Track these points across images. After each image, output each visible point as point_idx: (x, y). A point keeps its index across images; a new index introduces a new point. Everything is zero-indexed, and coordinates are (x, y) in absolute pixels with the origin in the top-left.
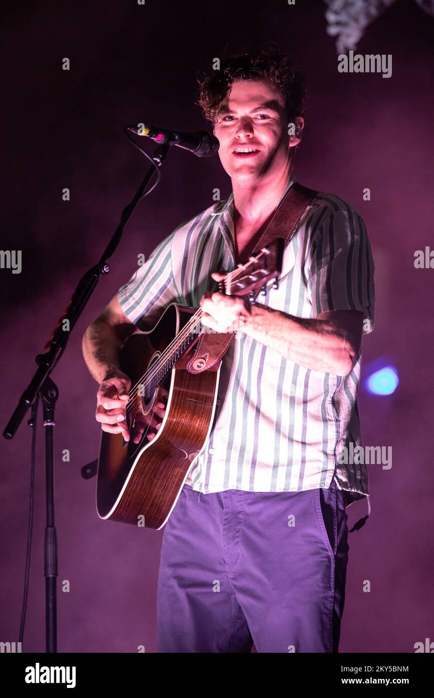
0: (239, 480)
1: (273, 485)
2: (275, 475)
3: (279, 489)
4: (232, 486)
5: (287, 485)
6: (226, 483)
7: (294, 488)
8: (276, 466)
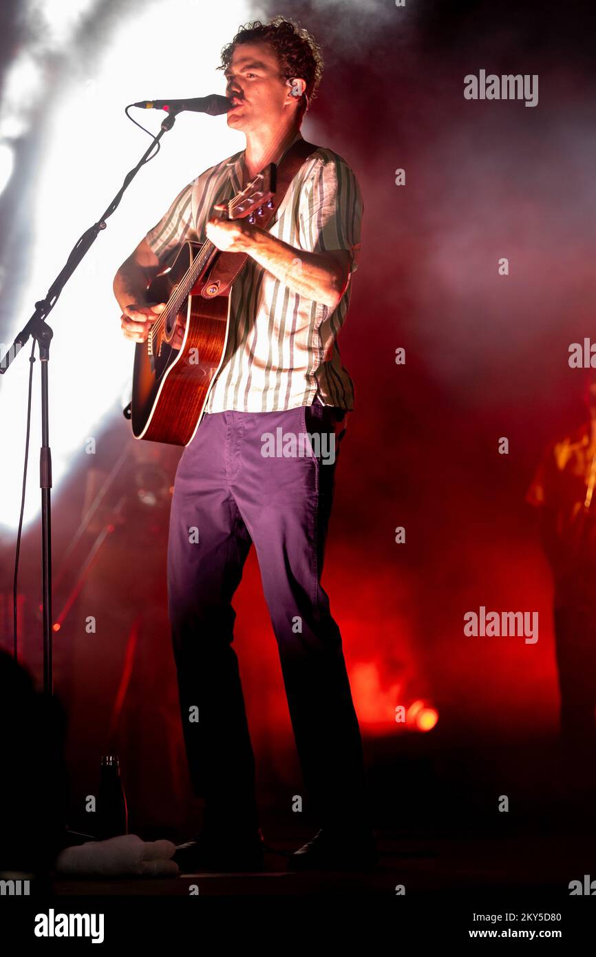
0: (235, 402)
1: (264, 407)
2: (264, 398)
3: (269, 409)
4: (230, 407)
5: (276, 406)
6: (225, 405)
7: (281, 408)
8: (266, 390)
